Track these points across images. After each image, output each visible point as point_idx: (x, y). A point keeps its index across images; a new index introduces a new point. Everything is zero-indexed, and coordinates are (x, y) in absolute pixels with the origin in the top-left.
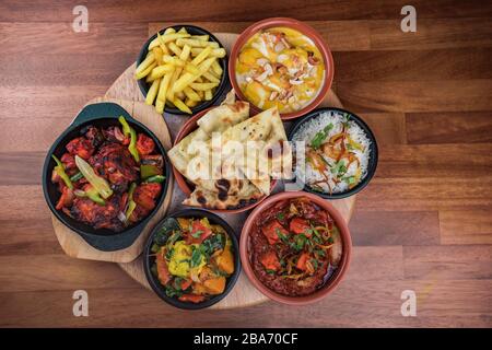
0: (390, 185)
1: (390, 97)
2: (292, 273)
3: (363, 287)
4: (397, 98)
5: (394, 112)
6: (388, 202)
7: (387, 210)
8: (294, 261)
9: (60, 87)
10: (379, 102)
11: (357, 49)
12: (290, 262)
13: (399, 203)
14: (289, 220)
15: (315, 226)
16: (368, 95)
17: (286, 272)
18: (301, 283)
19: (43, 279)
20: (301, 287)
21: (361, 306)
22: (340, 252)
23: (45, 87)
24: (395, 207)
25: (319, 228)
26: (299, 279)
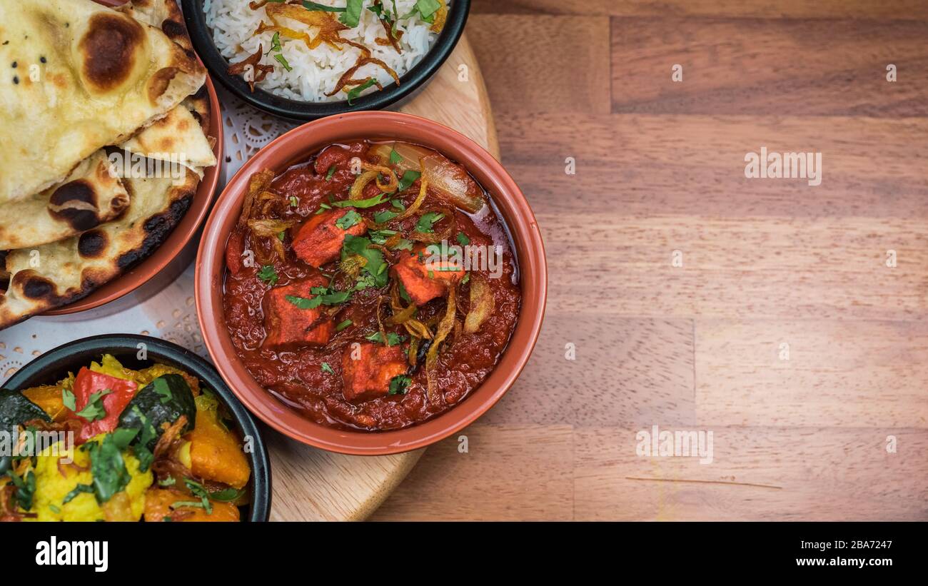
2: (434, 329)
8: (404, 304)
12: (400, 315)
14: (291, 255)
15: (346, 195)
17: (423, 344)
18: (474, 320)
20: (484, 326)
22: (454, 171)
25: (355, 190)
26: (461, 317)
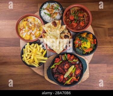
0: (103, 47)
1: (103, 24)
3: (96, 75)
4: (106, 24)
5: (104, 28)
6: (103, 52)
7: (103, 54)
9: (14, 21)
10: (101, 25)
11: (95, 11)
13: (106, 52)
16: (98, 23)
19: (11, 71)
21: (95, 80)
23: (11, 21)
24: (105, 53)
